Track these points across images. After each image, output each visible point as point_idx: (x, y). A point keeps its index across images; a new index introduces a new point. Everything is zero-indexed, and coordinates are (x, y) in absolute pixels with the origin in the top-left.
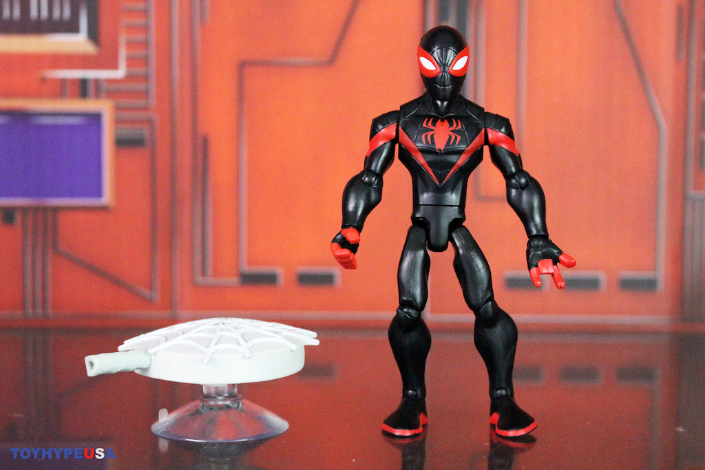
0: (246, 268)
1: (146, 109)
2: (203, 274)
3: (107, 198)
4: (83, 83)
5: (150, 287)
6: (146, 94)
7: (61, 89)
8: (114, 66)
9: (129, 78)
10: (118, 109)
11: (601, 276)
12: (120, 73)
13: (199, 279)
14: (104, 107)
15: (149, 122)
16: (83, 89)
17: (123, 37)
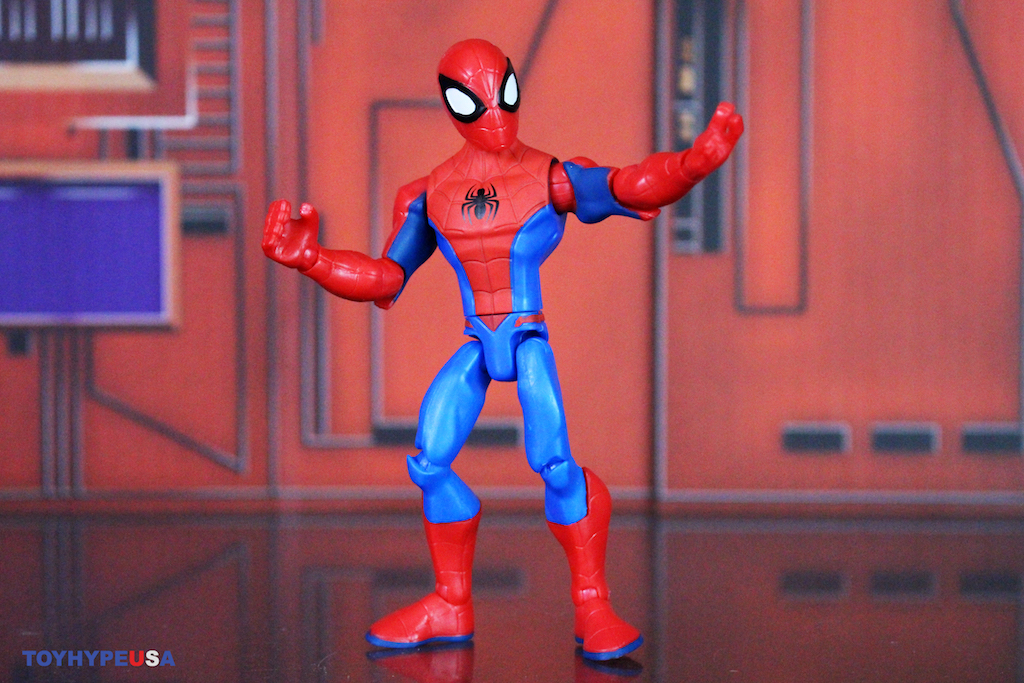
0: (382, 420)
1: (228, 175)
2: (317, 428)
3: (169, 312)
4: (133, 135)
5: (237, 452)
6: (228, 152)
7: (99, 146)
8: (180, 111)
9: (203, 127)
10: (185, 176)
11: (934, 429)
12: (188, 121)
13: (311, 436)
14: (163, 172)
15: (233, 195)
16: (132, 145)
17: (193, 66)
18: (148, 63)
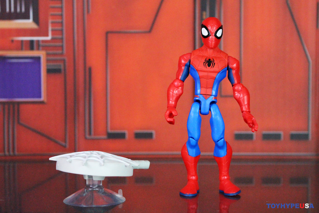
0: (110, 131)
1: (62, 54)
2: (90, 134)
3: (43, 98)
4: (32, 42)
5: (65, 142)
6: (62, 47)
7: (21, 46)
8: (47, 35)
9: (53, 40)
10: (48, 55)
11: (282, 133)
12: (49, 38)
13: (88, 136)
14: (41, 54)
15: (64, 61)
16: (31, 45)
17: (50, 21)
18: (36, 20)
